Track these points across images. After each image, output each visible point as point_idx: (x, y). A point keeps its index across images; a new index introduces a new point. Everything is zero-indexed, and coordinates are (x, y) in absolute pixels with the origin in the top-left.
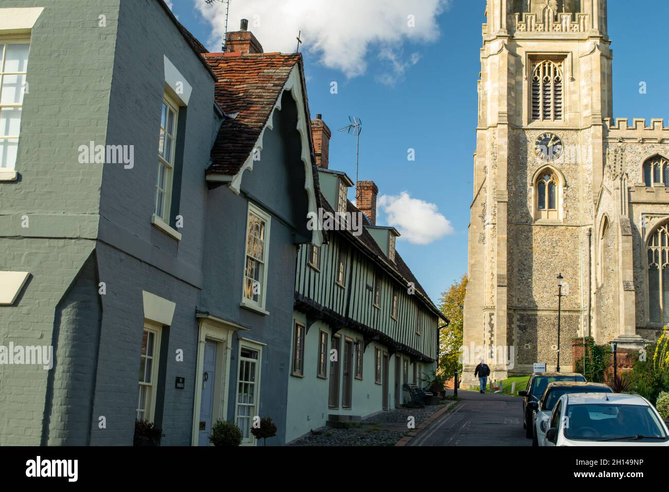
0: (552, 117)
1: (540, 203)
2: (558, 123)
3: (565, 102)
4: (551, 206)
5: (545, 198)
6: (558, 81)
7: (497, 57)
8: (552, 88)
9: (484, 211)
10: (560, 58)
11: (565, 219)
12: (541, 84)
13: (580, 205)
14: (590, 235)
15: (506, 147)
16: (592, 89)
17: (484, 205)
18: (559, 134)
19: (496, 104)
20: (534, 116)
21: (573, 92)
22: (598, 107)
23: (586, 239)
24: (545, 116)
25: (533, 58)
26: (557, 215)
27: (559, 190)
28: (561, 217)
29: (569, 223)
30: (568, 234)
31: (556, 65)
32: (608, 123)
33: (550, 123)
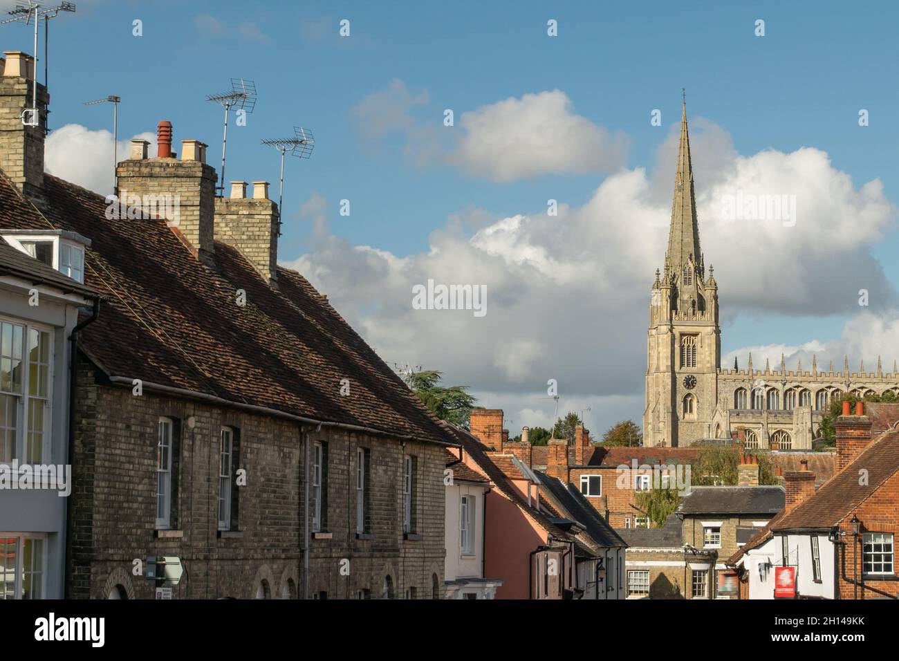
0: (691, 365)
1: (685, 411)
2: (694, 369)
3: (698, 358)
4: (691, 411)
5: (687, 408)
6: (694, 346)
7: (665, 336)
8: (691, 350)
9: (659, 415)
10: (696, 335)
11: (698, 419)
12: (686, 347)
13: (705, 412)
14: (709, 427)
15: (670, 384)
16: (711, 354)
17: (659, 412)
18: (695, 375)
19: (665, 361)
20: (682, 365)
21: (702, 354)
22: (714, 363)
23: (708, 429)
24: (688, 365)
25: (682, 335)
26: (693, 416)
27: (695, 404)
28: (696, 418)
29: (700, 420)
30: (699, 426)
31: (694, 338)
32: (718, 371)
33: (691, 369)
